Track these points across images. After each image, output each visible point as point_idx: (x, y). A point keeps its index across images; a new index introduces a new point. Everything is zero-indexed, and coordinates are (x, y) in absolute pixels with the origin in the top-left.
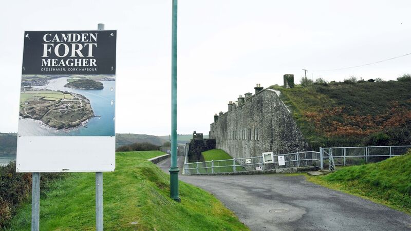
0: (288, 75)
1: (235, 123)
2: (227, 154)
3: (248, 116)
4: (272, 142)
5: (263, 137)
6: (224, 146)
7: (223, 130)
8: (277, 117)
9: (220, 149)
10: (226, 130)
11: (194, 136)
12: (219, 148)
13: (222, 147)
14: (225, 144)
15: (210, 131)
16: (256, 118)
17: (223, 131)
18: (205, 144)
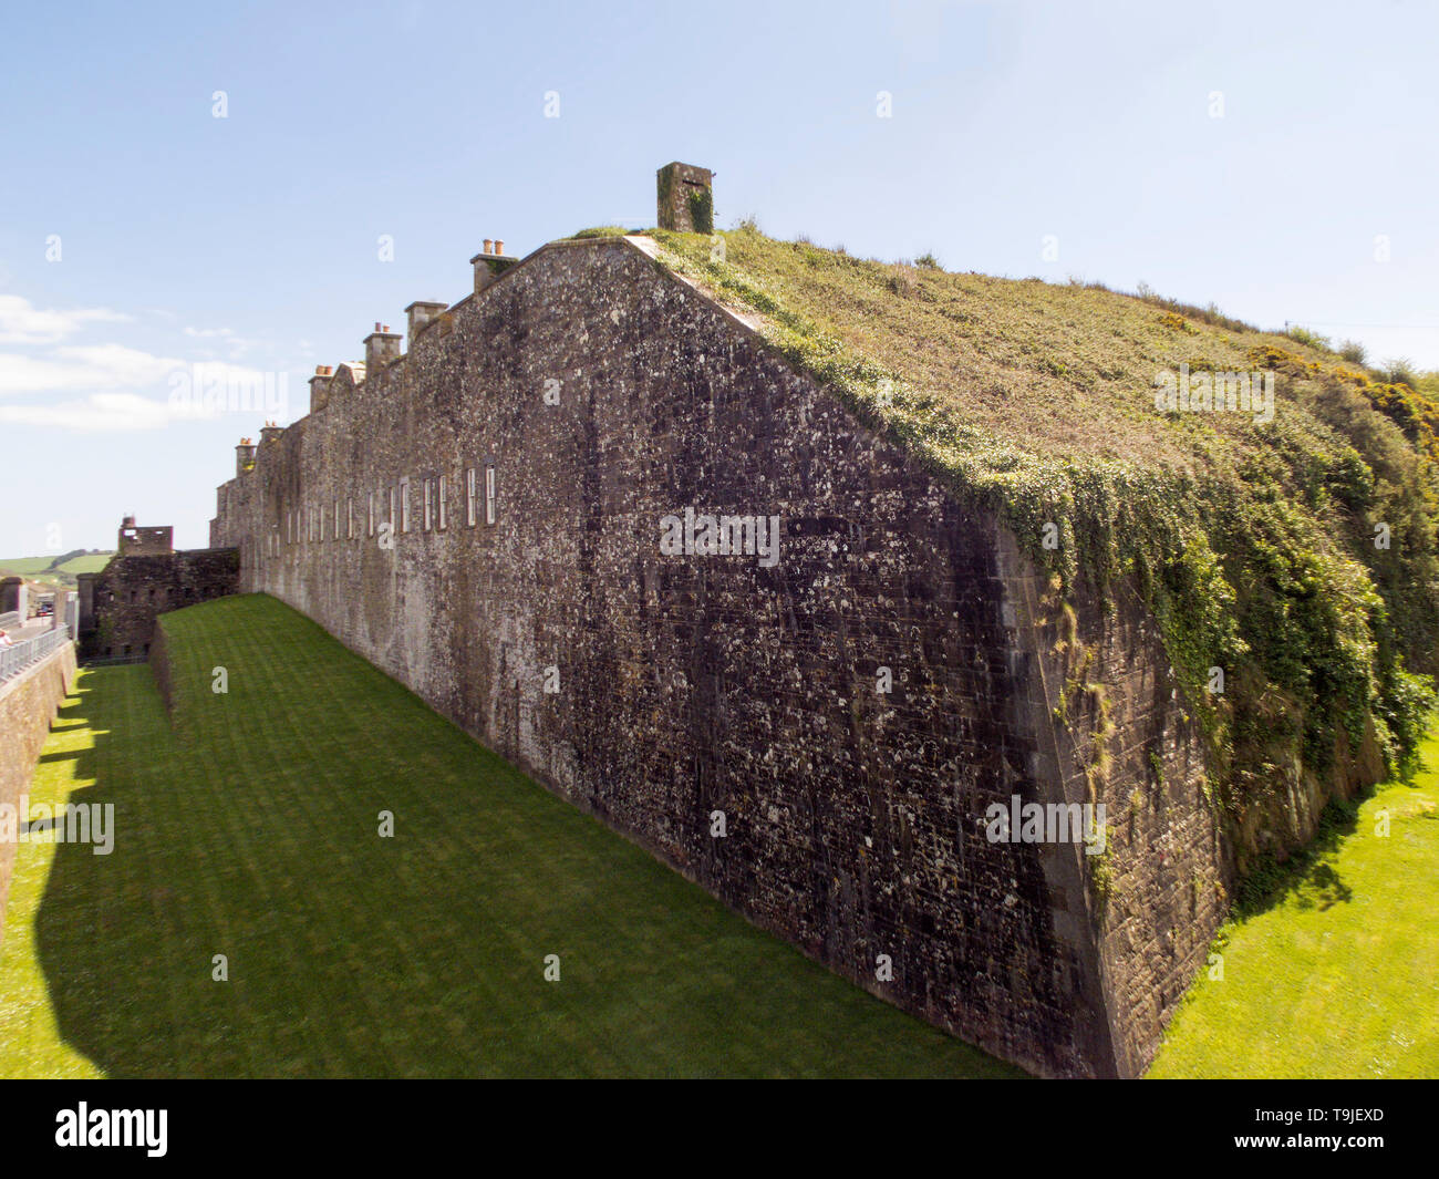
0: (684, 167)
1: (348, 458)
2: (297, 613)
3: (421, 415)
4: (593, 526)
5: (525, 506)
6: (281, 579)
7: (279, 499)
8: (639, 377)
9: (262, 593)
10: (296, 502)
11: (125, 541)
12: (257, 586)
13: (274, 582)
14: (289, 569)
15: (214, 515)
16: (473, 409)
17: (279, 508)
18: (183, 577)
